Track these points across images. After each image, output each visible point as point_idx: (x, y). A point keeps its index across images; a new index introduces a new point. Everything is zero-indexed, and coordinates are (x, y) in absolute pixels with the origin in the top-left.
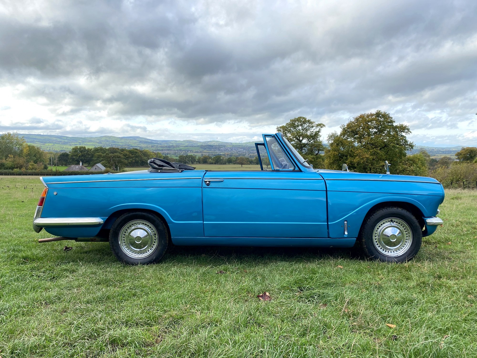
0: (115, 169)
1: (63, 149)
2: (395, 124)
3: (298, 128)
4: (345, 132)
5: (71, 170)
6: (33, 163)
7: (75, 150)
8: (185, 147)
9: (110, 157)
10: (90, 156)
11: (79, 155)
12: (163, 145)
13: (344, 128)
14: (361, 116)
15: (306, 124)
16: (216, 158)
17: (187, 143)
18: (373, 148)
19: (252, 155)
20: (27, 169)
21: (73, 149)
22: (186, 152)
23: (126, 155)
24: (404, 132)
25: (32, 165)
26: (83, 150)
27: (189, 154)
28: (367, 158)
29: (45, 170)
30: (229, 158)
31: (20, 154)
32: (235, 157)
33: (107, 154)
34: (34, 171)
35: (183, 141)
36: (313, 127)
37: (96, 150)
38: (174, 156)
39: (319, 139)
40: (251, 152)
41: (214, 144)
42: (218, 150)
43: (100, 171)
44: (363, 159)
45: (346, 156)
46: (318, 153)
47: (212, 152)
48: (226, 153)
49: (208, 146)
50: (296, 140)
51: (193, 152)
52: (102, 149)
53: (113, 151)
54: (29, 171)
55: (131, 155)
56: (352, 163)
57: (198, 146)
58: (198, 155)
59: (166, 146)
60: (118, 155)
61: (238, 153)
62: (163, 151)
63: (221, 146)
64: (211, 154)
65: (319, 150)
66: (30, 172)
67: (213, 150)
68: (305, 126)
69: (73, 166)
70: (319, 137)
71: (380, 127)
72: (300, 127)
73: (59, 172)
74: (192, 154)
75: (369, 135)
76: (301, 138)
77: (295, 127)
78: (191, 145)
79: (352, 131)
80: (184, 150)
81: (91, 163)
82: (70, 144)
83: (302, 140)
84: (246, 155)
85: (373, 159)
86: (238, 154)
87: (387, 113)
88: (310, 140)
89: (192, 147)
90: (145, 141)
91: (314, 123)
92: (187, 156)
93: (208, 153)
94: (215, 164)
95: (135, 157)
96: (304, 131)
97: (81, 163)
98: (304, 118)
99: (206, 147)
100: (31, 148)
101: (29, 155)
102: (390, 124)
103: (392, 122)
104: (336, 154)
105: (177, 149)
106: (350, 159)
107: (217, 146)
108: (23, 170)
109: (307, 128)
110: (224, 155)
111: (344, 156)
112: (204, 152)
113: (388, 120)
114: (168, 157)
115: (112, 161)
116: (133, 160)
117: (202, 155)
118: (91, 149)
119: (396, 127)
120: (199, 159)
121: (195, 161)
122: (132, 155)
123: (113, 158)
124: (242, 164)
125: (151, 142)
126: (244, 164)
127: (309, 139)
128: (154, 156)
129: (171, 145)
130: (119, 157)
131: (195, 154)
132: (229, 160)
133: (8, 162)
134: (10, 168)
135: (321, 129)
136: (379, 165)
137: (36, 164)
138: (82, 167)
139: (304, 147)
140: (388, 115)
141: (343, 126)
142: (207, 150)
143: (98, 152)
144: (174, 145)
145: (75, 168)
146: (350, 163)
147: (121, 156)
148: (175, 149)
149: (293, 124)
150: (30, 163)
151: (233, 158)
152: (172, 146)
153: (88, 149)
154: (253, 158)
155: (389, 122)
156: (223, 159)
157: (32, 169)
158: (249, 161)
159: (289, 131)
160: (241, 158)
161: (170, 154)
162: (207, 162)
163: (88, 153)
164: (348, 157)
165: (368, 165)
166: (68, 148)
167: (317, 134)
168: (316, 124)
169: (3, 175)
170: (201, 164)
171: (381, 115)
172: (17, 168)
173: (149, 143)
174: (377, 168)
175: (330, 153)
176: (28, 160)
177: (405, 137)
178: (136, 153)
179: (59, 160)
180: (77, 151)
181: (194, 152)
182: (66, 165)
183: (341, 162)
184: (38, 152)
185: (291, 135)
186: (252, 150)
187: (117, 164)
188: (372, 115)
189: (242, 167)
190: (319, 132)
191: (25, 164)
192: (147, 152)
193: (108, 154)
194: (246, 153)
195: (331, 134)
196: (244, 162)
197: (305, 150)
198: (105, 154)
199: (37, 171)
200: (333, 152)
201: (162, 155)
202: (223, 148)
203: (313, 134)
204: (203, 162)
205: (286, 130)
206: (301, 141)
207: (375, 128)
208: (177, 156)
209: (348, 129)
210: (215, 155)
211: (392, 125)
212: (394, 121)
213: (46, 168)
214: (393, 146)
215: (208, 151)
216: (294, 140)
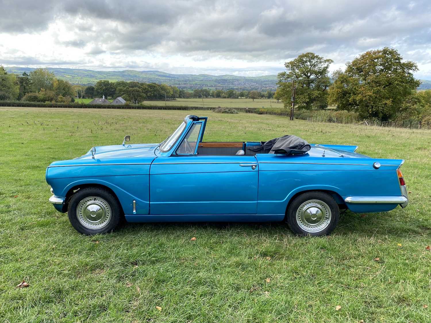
0: (135, 102)
1: (90, 83)
2: (402, 61)
3: (307, 64)
4: (350, 69)
5: (95, 103)
6: (61, 96)
7: (100, 84)
8: (200, 81)
9: (130, 91)
10: (113, 90)
11: (103, 89)
12: (180, 79)
13: (349, 66)
14: (367, 53)
15: (315, 60)
16: (229, 92)
17: (202, 77)
18: (376, 86)
19: (264, 89)
20: (57, 102)
21: (98, 83)
22: (201, 86)
23: (146, 89)
24: (411, 69)
25: (61, 98)
26: (106, 84)
27: (204, 88)
28: (370, 96)
29: (72, 102)
30: (241, 93)
31: (51, 88)
32: (247, 92)
33: (127, 88)
34: (62, 103)
35: (198, 75)
36: (321, 62)
37: (119, 84)
38: (190, 90)
39: (327, 75)
40: (263, 86)
41: (228, 78)
42: (232, 84)
43: (120, 104)
44: (365, 97)
45: (350, 94)
46: (325, 89)
47: (226, 86)
48: (239, 87)
49: (222, 80)
50: (304, 76)
51: (207, 86)
52: (123, 83)
53: (133, 85)
54: (59, 103)
55: (149, 89)
56: (355, 101)
57: (213, 81)
58: (212, 90)
59: (183, 80)
60: (137, 90)
61: (250, 87)
62: (180, 85)
63: (235, 80)
64: (225, 88)
65: (326, 86)
66: (60, 105)
67: (226, 84)
68: (313, 62)
69: (96, 99)
70: (327, 73)
71: (387, 64)
72: (309, 63)
73: (85, 105)
74: (206, 88)
75: (375, 72)
76: (309, 74)
77: (303, 62)
78: (206, 78)
79: (358, 69)
80: (199, 84)
81: (114, 96)
82: (96, 78)
83: (310, 76)
84: (258, 89)
85: (376, 97)
86: (251, 89)
87: (395, 50)
88: (318, 76)
89: (207, 81)
90: (164, 75)
91: (323, 59)
92: (201, 90)
93: (222, 87)
94: (228, 98)
95: (154, 91)
96: (312, 67)
97: (104, 97)
98: (312, 54)
99: (220, 81)
100: (60, 82)
101: (59, 88)
102: (397, 61)
103: (399, 59)
104: (339, 92)
105: (193, 83)
106: (353, 97)
107: (231, 79)
108: (53, 102)
109: (315, 64)
110: (237, 89)
111: (347, 93)
112: (218, 87)
113: (396, 57)
114: (184, 91)
115: (132, 95)
116: (152, 94)
117: (216, 89)
118: (114, 83)
119: (404, 64)
120: (212, 93)
121: (209, 95)
122: (151, 89)
123: (132, 92)
124: (253, 98)
125: (170, 76)
126: (257, 98)
127: (316, 75)
128: (170, 90)
129: (187, 79)
130: (138, 91)
131: (210, 88)
132: (241, 94)
133: (41, 95)
134: (42, 101)
135: (329, 64)
136: (381, 103)
137: (64, 97)
138: (104, 100)
139: (311, 83)
140: (395, 51)
141: (349, 63)
142: (221, 84)
143: (120, 86)
144: (190, 79)
145: (99, 101)
146: (353, 100)
147: (140, 90)
148: (191, 83)
149: (301, 60)
150: (59, 96)
151: (245, 92)
152: (189, 80)
153: (111, 83)
154: (266, 92)
155: (396, 59)
156: (236, 93)
157: (61, 102)
158: (261, 95)
159: (298, 67)
160: (252, 92)
161: (186, 88)
162: (220, 96)
163: (111, 86)
164: (351, 94)
165: (370, 103)
166: (94, 82)
167: (325, 70)
168: (324, 60)
169: (36, 107)
170: (215, 98)
171: (388, 52)
172: (48, 101)
173: (167, 77)
174: (379, 106)
175: (334, 90)
176: (58, 93)
177: (412, 74)
178: (155, 87)
179: (86, 93)
180: (101, 85)
181: (209, 86)
182: (92, 98)
183: (344, 99)
184: (67, 86)
185: (299, 71)
186: (265, 85)
187: (136, 97)
188: (379, 52)
189: (253, 101)
190: (327, 67)
191: (55, 98)
192: (165, 86)
193: (129, 88)
194: (258, 87)
195: (335, 71)
196: (255, 96)
197: (312, 86)
198: (125, 88)
199: (65, 104)
200: (337, 90)
201: (178, 89)
202: (236, 82)
203: (321, 70)
204: (216, 96)
205: (294, 66)
206: (308, 77)
207: (381, 65)
208: (192, 90)
209: (353, 66)
210: (228, 89)
211: (399, 62)
212: (402, 58)
213: (73, 101)
214: (397, 84)
215: (222, 86)
216: (302, 76)
